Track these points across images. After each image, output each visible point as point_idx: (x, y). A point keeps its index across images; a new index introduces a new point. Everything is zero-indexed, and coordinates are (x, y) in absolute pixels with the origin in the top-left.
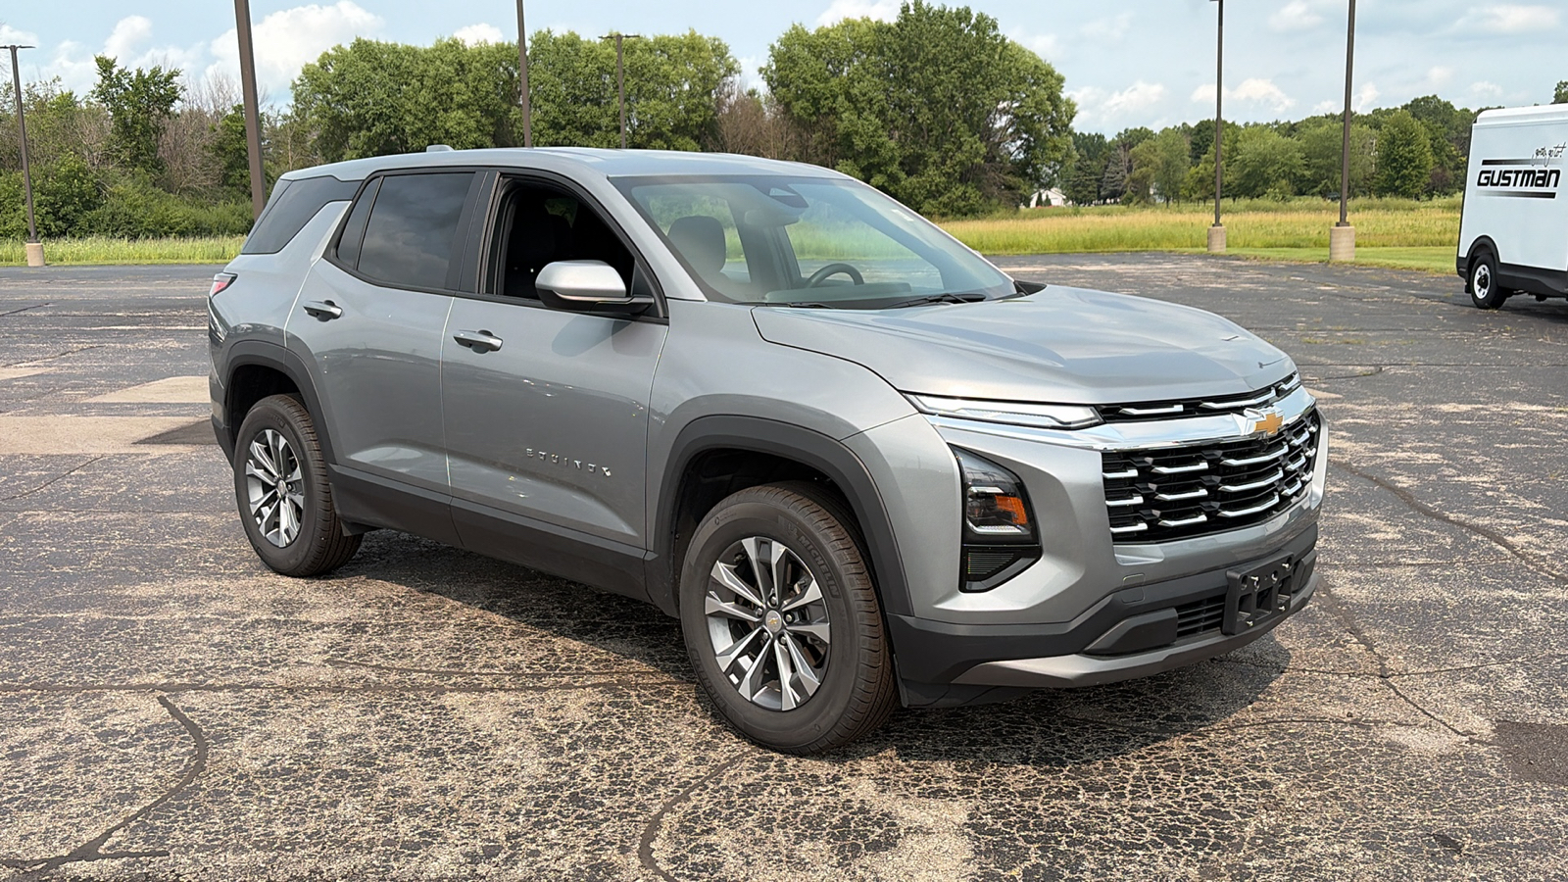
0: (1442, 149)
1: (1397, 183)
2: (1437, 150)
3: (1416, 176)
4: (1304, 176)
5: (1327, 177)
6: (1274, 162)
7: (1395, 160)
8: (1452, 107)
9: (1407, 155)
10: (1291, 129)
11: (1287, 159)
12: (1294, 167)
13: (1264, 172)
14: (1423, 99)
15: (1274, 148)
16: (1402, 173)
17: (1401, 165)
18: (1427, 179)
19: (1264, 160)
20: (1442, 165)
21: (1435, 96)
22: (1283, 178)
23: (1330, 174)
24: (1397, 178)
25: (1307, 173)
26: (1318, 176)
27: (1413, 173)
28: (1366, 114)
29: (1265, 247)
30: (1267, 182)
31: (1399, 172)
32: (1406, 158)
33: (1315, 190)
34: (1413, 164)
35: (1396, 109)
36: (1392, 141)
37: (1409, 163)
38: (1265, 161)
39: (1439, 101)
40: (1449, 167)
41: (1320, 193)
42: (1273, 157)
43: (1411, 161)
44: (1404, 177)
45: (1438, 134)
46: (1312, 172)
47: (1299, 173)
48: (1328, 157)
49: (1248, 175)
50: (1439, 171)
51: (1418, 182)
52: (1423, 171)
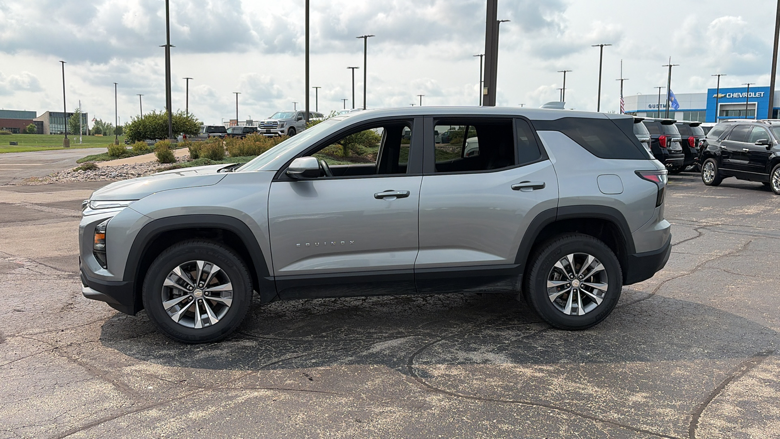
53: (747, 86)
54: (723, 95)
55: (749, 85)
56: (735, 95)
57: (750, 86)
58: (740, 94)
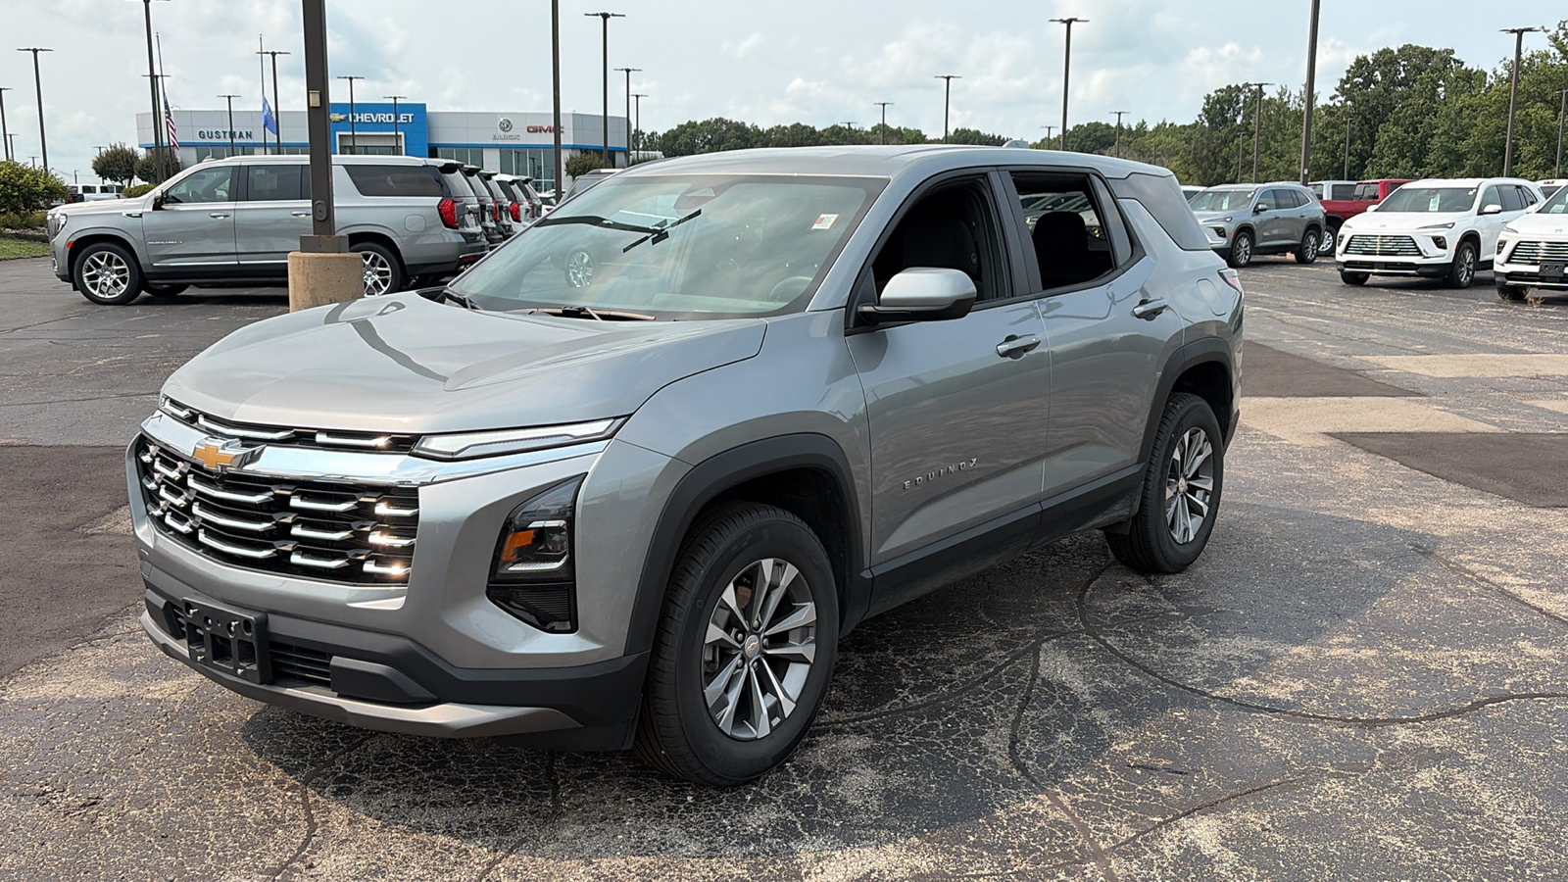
53: (392, 101)
54: (342, 117)
55: (395, 98)
56: (364, 118)
57: (398, 101)
58: (372, 115)
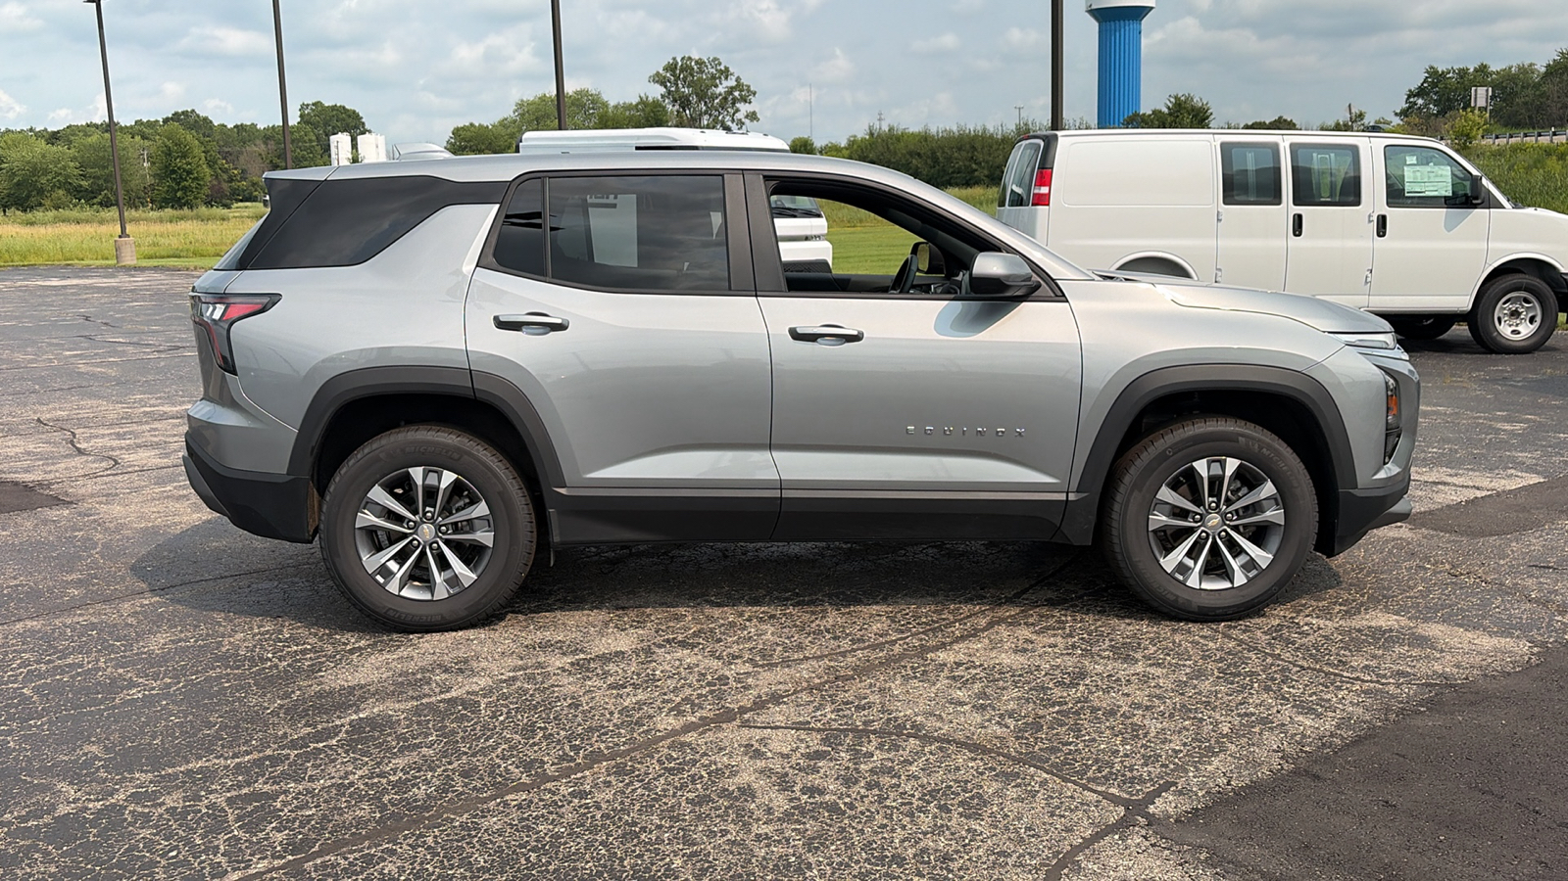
0: (215, 163)
1: (179, 194)
2: (211, 163)
3: (196, 188)
4: (81, 186)
5: (106, 188)
6: (46, 172)
7: (174, 172)
8: (211, 122)
9: (185, 166)
10: (54, 137)
11: (61, 169)
12: (69, 177)
13: (36, 181)
14: (183, 113)
15: (44, 156)
16: (182, 184)
17: (181, 178)
18: (206, 190)
19: (35, 168)
20: (217, 177)
21: (193, 111)
22: (59, 188)
23: (109, 185)
24: (179, 190)
25: (84, 183)
26: (96, 187)
27: (194, 185)
28: (128, 125)
29: (145, 258)
30: (41, 192)
31: (178, 184)
32: (184, 170)
33: (95, 201)
34: (192, 176)
35: (157, 121)
36: (168, 153)
37: (188, 175)
38: (36, 170)
39: (198, 116)
40: (224, 180)
41: (101, 204)
42: (45, 166)
43: (189, 173)
44: (184, 189)
45: (209, 148)
46: (90, 182)
47: (75, 182)
48: (104, 167)
49: (18, 184)
50: (215, 182)
51: (198, 193)
52: (202, 183)
